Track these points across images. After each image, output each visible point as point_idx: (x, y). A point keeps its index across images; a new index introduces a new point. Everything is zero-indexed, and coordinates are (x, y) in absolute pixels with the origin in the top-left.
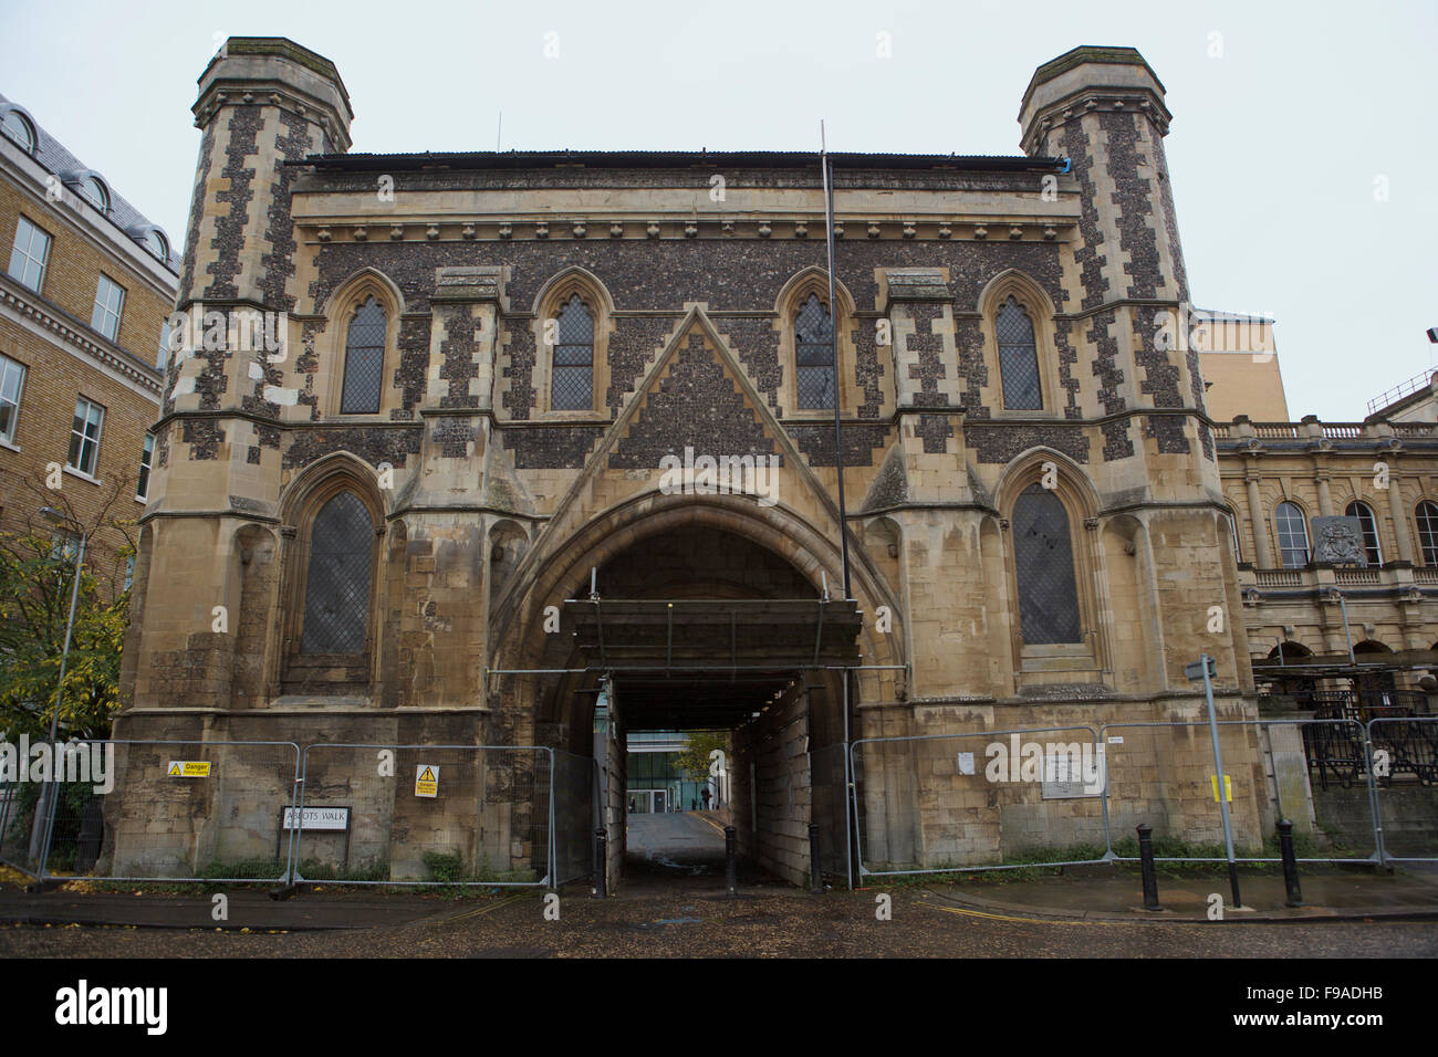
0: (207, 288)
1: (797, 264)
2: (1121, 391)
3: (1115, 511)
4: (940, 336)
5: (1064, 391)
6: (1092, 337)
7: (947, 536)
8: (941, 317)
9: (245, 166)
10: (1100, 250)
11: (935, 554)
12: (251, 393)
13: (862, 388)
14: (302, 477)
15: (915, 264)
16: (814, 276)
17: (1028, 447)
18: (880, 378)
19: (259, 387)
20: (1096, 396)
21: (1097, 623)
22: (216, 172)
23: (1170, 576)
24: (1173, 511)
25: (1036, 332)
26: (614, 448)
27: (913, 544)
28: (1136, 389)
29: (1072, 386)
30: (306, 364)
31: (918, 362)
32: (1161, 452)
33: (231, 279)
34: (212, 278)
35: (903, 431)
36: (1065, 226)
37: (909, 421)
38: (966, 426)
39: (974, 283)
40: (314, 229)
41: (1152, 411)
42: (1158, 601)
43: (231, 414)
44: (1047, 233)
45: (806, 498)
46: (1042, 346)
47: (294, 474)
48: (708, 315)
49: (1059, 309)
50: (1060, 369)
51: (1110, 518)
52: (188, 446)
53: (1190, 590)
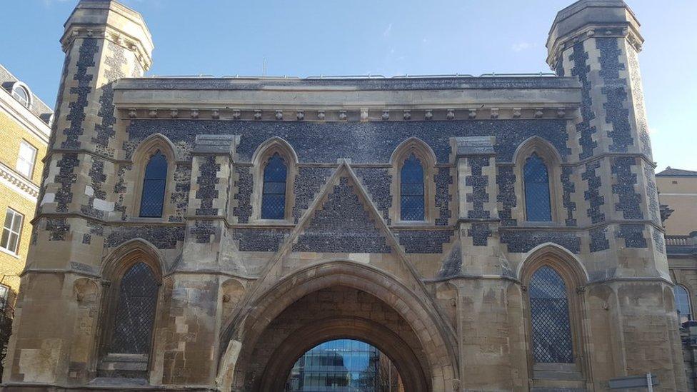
0: (63, 143)
1: (404, 136)
2: (602, 209)
3: (596, 283)
4: (487, 176)
5: (566, 210)
6: (585, 176)
7: (486, 294)
8: (488, 165)
9: (87, 73)
10: (592, 123)
11: (478, 305)
12: (87, 204)
13: (438, 208)
14: (115, 253)
15: (475, 134)
16: (413, 142)
17: (540, 243)
18: (450, 203)
19: (91, 200)
20: (586, 212)
21: (583, 351)
22: (71, 76)
23: (631, 324)
24: (635, 283)
25: (550, 174)
26: (296, 241)
27: (465, 299)
28: (612, 207)
29: (570, 206)
30: (119, 188)
31: (472, 192)
32: (627, 247)
33: (77, 138)
34: (66, 136)
35: (461, 233)
36: (570, 109)
37: (465, 227)
38: (500, 230)
39: (511, 145)
40: (127, 111)
41: (622, 221)
42: (623, 339)
43: (74, 215)
44: (559, 113)
45: (402, 271)
46: (553, 182)
47: (110, 250)
48: (351, 166)
49: (564, 160)
50: (563, 197)
51: (593, 287)
52: (48, 232)
53: (644, 333)
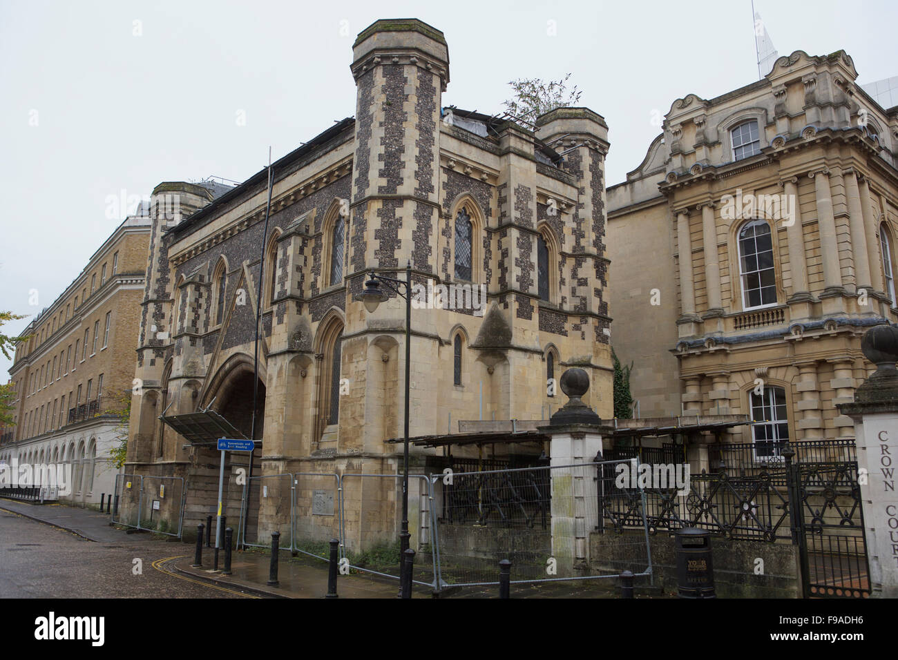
4: (289, 256)
7: (279, 370)
8: (290, 244)
11: (275, 380)
12: (152, 338)
17: (328, 309)
24: (352, 339)
26: (223, 340)
27: (270, 375)
28: (349, 263)
30: (171, 320)
31: (281, 274)
32: (353, 302)
37: (275, 308)
39: (323, 213)
41: (351, 276)
48: (248, 266)
53: (352, 390)
